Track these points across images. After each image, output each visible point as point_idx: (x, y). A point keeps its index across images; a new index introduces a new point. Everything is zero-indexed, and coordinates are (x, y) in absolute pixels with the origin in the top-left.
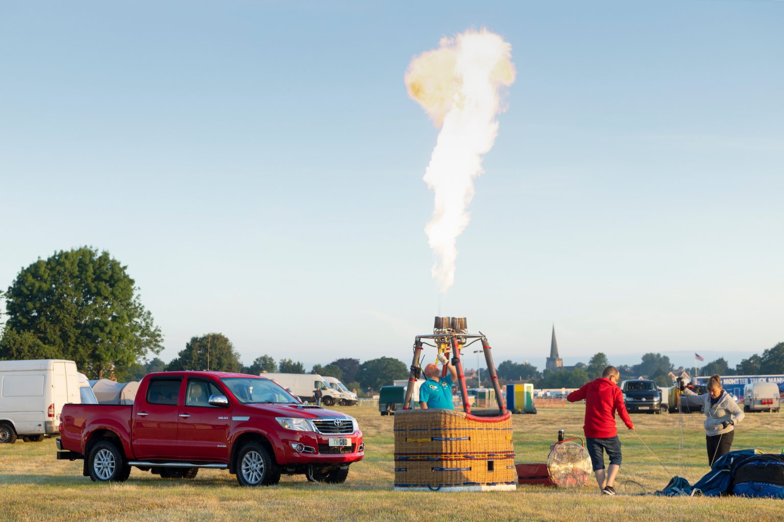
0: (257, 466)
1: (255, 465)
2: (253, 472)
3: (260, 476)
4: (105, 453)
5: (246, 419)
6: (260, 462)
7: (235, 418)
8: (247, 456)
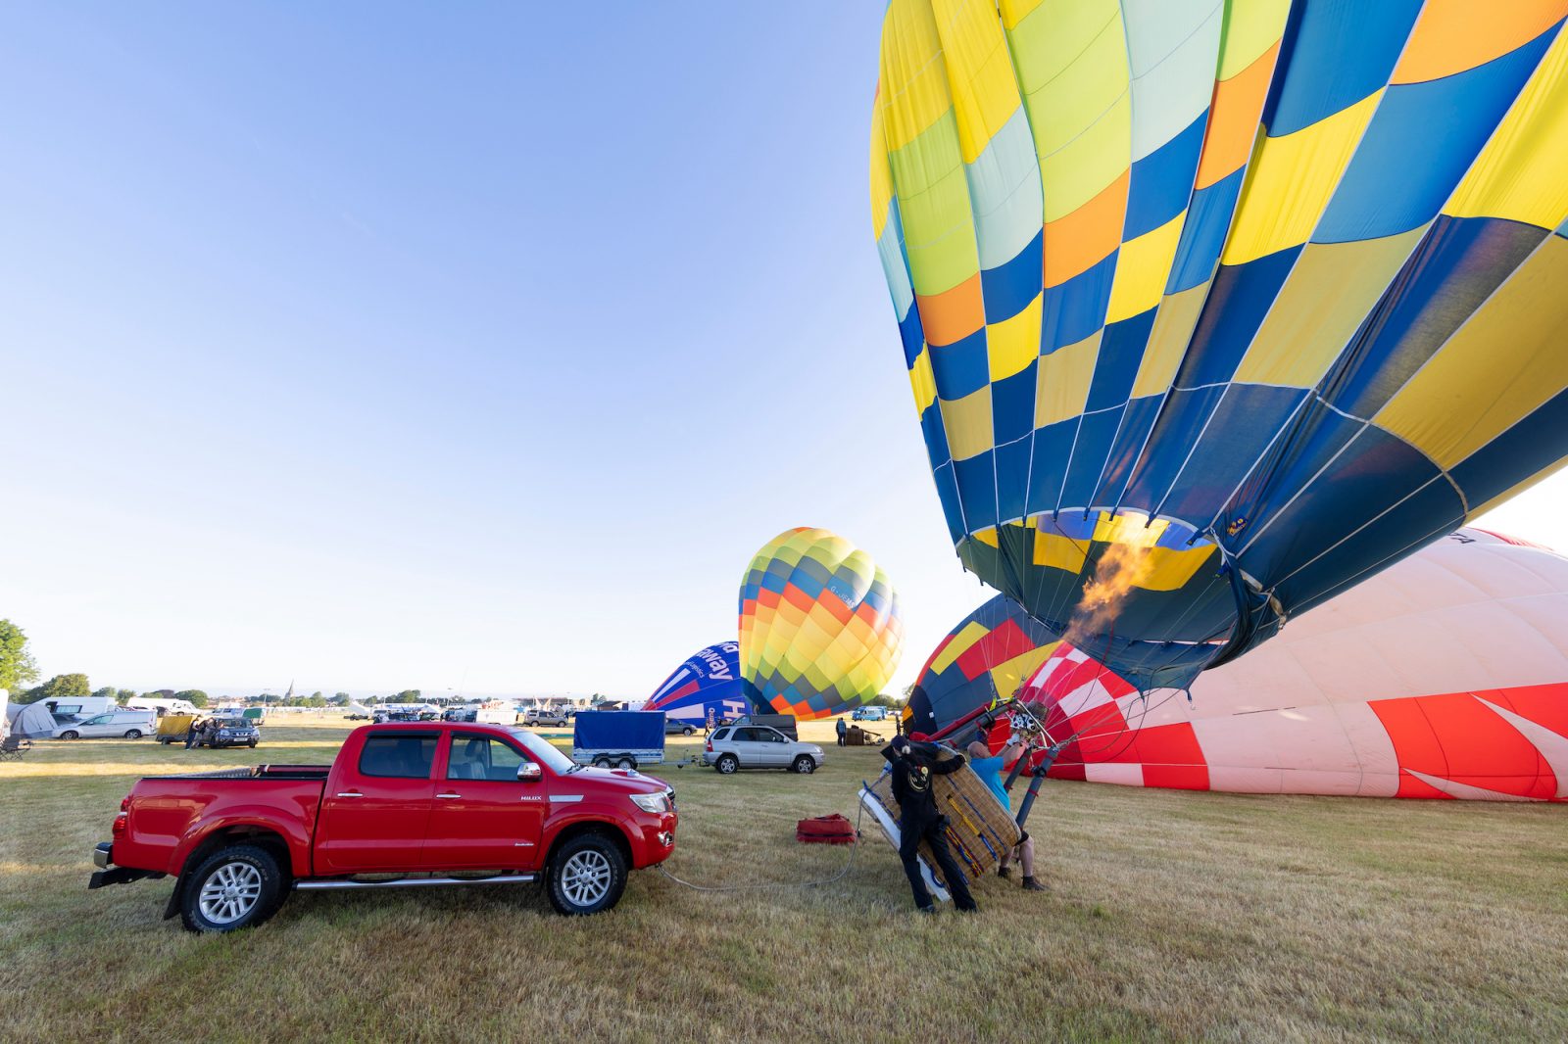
0: (593, 875)
1: (590, 873)
2: (584, 885)
3: (598, 890)
4: (238, 870)
5: (578, 798)
6: (600, 868)
7: (553, 799)
8: (575, 858)
